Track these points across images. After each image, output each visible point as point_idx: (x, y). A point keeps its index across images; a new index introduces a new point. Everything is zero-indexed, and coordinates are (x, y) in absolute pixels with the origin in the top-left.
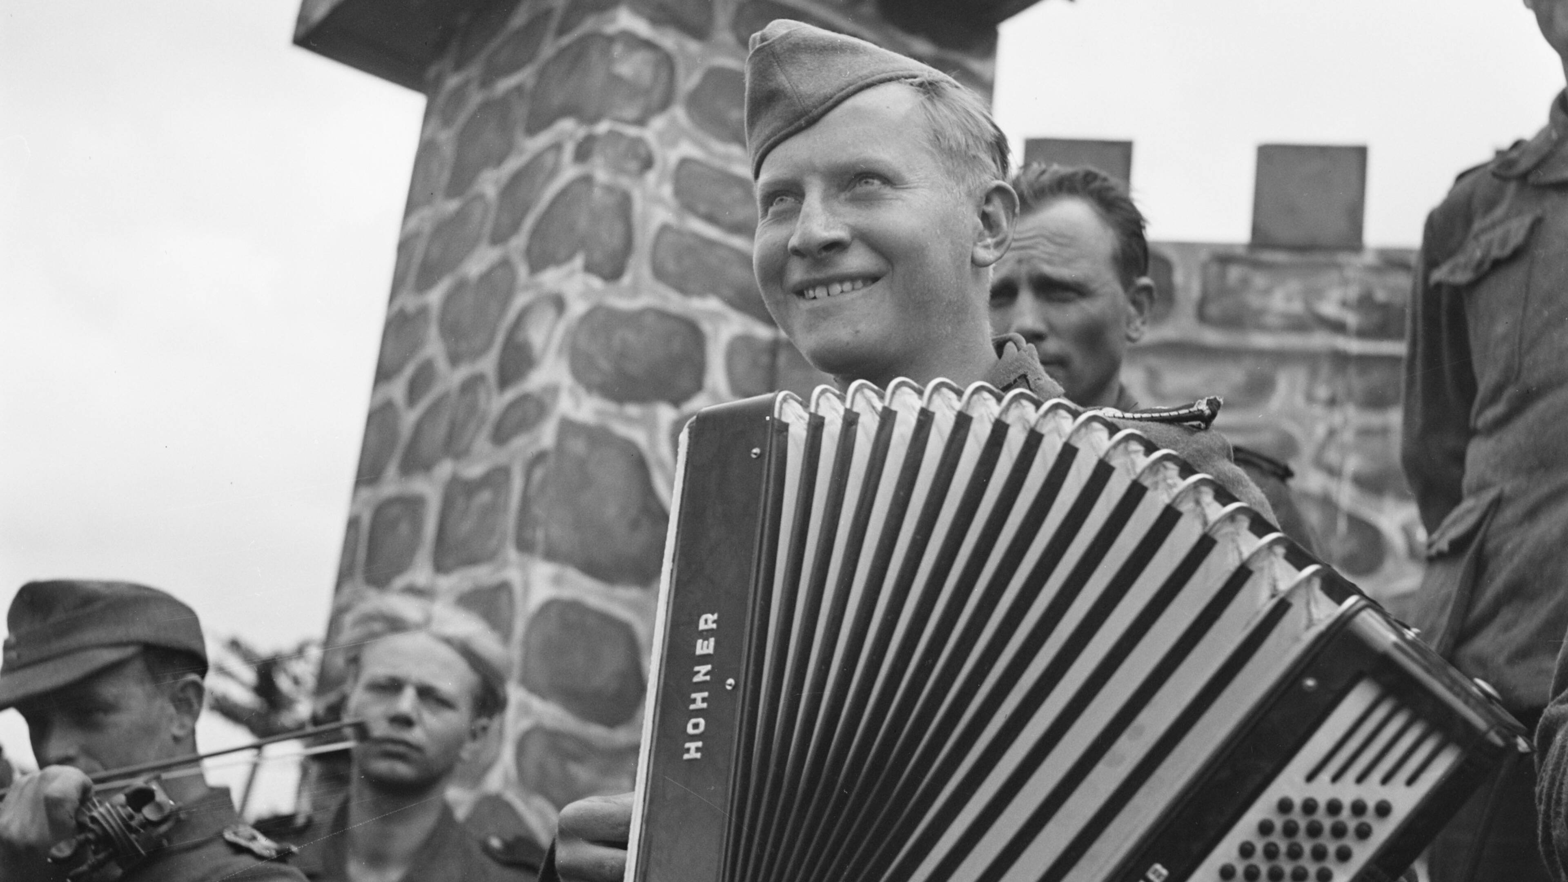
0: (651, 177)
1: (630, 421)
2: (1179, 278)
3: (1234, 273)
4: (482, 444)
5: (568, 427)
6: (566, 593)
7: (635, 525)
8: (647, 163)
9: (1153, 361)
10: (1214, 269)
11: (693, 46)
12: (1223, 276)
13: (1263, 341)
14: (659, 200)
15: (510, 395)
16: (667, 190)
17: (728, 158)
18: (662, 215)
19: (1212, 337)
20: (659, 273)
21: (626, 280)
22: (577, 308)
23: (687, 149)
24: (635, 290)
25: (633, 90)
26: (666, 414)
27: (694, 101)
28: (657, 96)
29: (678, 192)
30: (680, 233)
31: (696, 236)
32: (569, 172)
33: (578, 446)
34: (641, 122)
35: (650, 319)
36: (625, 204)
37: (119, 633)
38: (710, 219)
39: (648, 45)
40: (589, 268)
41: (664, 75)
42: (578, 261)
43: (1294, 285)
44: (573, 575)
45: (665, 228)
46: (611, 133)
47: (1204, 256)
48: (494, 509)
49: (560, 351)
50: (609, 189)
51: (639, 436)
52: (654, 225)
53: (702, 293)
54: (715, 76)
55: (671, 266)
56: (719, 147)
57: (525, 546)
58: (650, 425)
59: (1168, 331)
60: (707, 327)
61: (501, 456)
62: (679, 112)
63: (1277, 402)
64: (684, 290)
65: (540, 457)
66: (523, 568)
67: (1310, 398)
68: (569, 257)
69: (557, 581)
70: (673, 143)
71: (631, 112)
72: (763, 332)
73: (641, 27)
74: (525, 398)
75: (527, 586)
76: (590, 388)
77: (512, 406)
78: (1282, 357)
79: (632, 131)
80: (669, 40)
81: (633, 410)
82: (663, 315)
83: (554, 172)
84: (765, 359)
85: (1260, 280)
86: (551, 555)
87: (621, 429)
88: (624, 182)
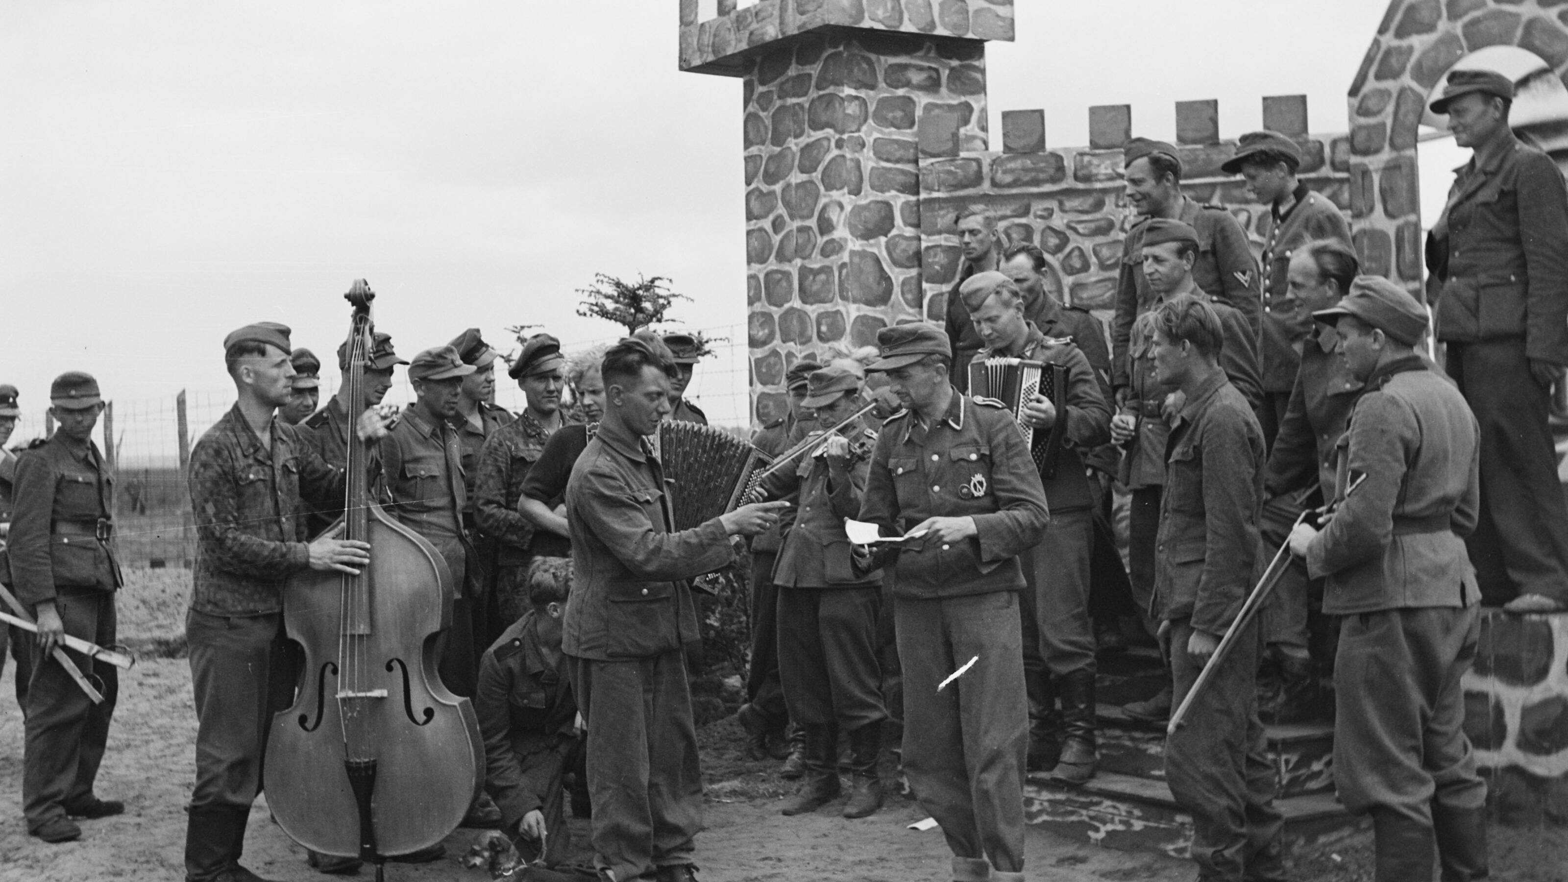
0: (865, 150)
1: (871, 245)
2: (1066, 163)
3: (1086, 159)
4: (816, 254)
5: (853, 253)
6: (862, 313)
7: (879, 284)
8: (863, 145)
9: (1059, 197)
10: (1078, 158)
11: (871, 93)
12: (1082, 161)
13: (1098, 185)
14: (869, 159)
15: (826, 238)
16: (871, 154)
17: (890, 134)
18: (871, 164)
19: (1081, 186)
20: (873, 187)
21: (863, 193)
22: (848, 208)
23: (876, 135)
24: (866, 196)
25: (853, 117)
26: (883, 240)
27: (875, 116)
28: (862, 118)
29: (875, 154)
30: (878, 169)
31: (884, 168)
32: (835, 152)
33: (856, 260)
34: (858, 130)
35: (872, 206)
36: (858, 163)
37: (839, 387)
38: (888, 160)
39: (857, 98)
40: (850, 193)
41: (863, 108)
42: (846, 190)
43: (1108, 162)
44: (862, 306)
45: (873, 169)
46: (850, 137)
47: (1074, 153)
48: (827, 283)
49: (844, 224)
50: (852, 160)
51: (875, 250)
52: (869, 168)
53: (889, 191)
54: (882, 102)
55: (877, 183)
56: (887, 130)
57: (844, 298)
58: (878, 245)
59: (1063, 185)
60: (892, 203)
61: (827, 262)
62: (870, 121)
63: (1106, 209)
64: (882, 191)
65: (844, 265)
66: (845, 306)
67: (1117, 206)
68: (841, 188)
69: (858, 310)
70: (871, 135)
71: (854, 128)
72: (913, 198)
73: (853, 92)
74: (833, 240)
75: (848, 313)
76: (857, 238)
77: (827, 242)
78: (1105, 191)
79: (856, 135)
80: (863, 93)
81: (872, 241)
82: (877, 202)
83: (828, 150)
84: (915, 209)
85: (1095, 161)
86: (855, 301)
87: (869, 250)
88: (857, 155)
